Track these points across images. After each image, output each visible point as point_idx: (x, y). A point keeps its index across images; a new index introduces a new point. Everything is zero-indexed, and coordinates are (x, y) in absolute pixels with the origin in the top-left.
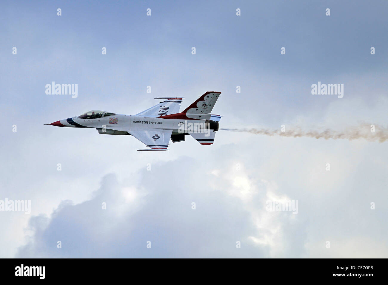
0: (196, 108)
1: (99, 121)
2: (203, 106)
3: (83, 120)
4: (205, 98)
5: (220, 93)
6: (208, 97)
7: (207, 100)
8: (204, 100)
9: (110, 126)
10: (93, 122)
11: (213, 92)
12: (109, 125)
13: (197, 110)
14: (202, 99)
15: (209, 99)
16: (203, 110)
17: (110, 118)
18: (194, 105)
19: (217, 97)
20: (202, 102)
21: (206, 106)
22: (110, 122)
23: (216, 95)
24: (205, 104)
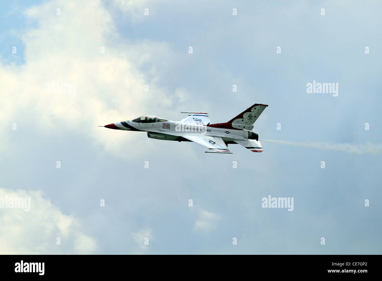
0: (242, 119)
1: (153, 125)
2: (249, 118)
3: (138, 123)
4: (252, 110)
5: (267, 106)
6: (255, 109)
7: (253, 112)
8: (251, 112)
9: (163, 131)
10: (147, 126)
11: (261, 105)
12: (162, 129)
13: (243, 120)
14: (249, 110)
15: (256, 111)
16: (248, 121)
17: (163, 124)
18: (241, 116)
19: (263, 109)
20: (248, 113)
21: (251, 118)
22: (163, 127)
23: (263, 108)
24: (251, 115)
